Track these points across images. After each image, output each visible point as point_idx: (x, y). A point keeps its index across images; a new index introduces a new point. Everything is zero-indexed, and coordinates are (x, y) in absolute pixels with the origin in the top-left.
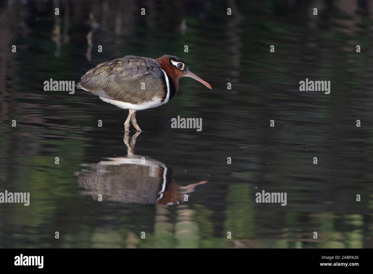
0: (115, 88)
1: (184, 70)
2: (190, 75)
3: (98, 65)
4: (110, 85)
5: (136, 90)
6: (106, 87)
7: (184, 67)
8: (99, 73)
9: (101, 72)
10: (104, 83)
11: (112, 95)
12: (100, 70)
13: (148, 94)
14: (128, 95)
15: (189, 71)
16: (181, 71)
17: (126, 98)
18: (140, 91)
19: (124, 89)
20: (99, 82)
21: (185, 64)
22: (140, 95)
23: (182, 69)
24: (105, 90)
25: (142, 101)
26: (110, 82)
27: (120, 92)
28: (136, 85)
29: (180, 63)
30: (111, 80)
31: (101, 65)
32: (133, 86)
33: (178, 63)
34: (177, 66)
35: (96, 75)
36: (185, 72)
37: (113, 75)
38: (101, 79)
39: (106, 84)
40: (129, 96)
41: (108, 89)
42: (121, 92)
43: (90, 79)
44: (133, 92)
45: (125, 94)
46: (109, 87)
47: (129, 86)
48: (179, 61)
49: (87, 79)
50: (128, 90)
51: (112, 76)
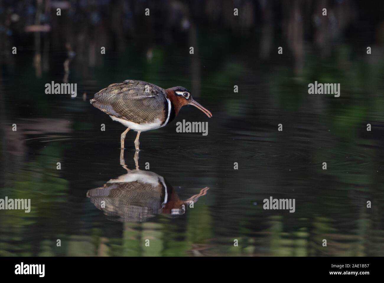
0: (121, 105)
1: (189, 99)
2: (193, 103)
3: (111, 85)
4: (117, 102)
5: (139, 110)
6: (114, 103)
7: (189, 96)
8: (110, 91)
9: (112, 91)
10: (112, 100)
11: (118, 111)
12: (112, 89)
13: (151, 116)
14: (131, 113)
15: (193, 100)
16: (187, 99)
17: (130, 116)
18: (143, 111)
19: (129, 108)
20: (108, 99)
21: (190, 93)
22: (143, 115)
23: (187, 98)
24: (112, 105)
25: (144, 121)
26: (118, 99)
27: (124, 109)
28: (140, 105)
29: (186, 92)
30: (119, 98)
31: (113, 84)
32: (137, 106)
33: (184, 92)
34: (183, 95)
35: (108, 92)
36: (189, 101)
37: (122, 94)
38: (110, 96)
39: (115, 100)
40: (132, 115)
41: (115, 105)
42: (126, 109)
43: (102, 95)
44: (136, 112)
45: (129, 111)
46: (116, 103)
47: (133, 105)
48: (184, 91)
49: (99, 95)
50: (132, 109)
51: (120, 95)
